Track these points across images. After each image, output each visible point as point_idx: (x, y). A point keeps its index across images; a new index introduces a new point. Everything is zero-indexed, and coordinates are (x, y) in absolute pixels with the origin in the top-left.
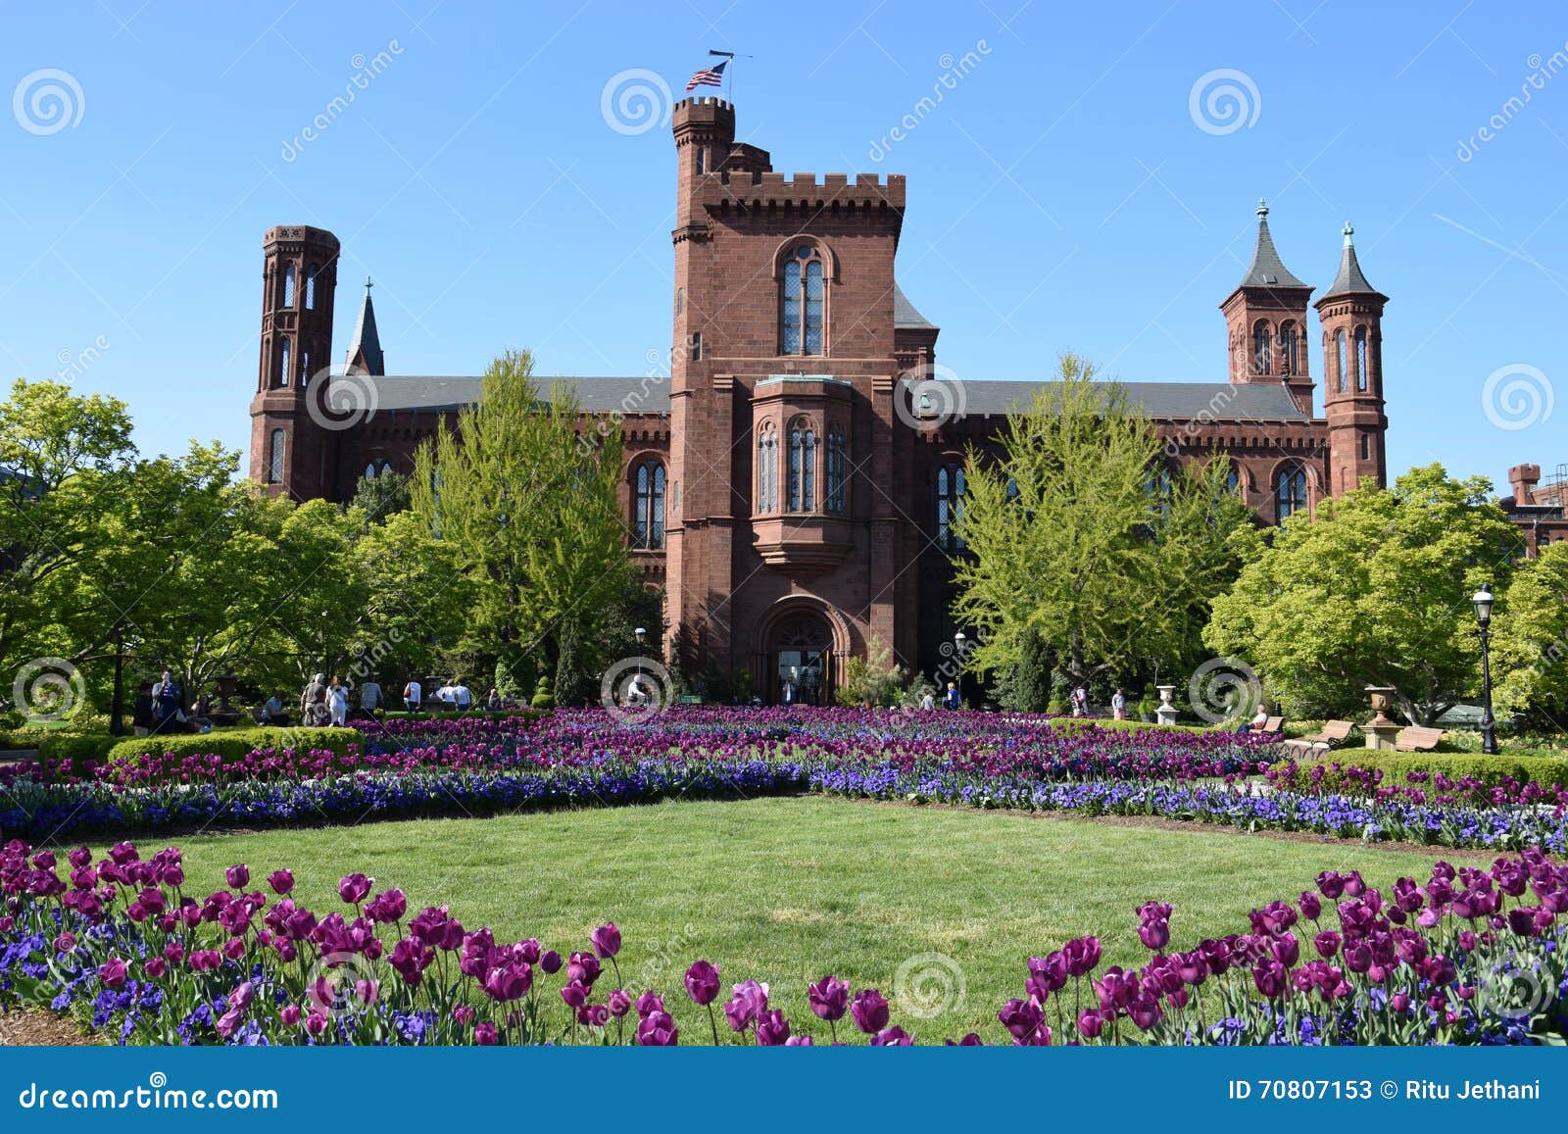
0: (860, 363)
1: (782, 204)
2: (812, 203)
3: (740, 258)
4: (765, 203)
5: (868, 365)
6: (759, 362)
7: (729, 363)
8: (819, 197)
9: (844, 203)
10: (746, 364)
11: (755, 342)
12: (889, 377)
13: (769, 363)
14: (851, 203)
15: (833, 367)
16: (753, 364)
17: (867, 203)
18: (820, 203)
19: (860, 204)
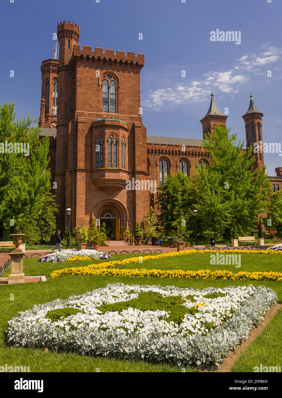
0: (129, 116)
1: (103, 59)
2: (113, 60)
3: (87, 77)
4: (96, 58)
5: (132, 118)
6: (94, 114)
7: (83, 113)
8: (115, 58)
9: (124, 61)
10: (89, 114)
11: (92, 107)
12: (140, 122)
13: (98, 114)
14: (126, 61)
15: (120, 117)
16: (92, 114)
17: (132, 62)
18: (116, 60)
19: (129, 62)
